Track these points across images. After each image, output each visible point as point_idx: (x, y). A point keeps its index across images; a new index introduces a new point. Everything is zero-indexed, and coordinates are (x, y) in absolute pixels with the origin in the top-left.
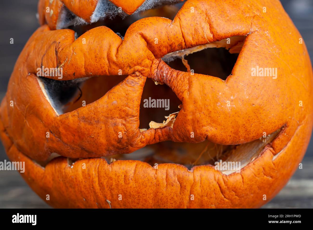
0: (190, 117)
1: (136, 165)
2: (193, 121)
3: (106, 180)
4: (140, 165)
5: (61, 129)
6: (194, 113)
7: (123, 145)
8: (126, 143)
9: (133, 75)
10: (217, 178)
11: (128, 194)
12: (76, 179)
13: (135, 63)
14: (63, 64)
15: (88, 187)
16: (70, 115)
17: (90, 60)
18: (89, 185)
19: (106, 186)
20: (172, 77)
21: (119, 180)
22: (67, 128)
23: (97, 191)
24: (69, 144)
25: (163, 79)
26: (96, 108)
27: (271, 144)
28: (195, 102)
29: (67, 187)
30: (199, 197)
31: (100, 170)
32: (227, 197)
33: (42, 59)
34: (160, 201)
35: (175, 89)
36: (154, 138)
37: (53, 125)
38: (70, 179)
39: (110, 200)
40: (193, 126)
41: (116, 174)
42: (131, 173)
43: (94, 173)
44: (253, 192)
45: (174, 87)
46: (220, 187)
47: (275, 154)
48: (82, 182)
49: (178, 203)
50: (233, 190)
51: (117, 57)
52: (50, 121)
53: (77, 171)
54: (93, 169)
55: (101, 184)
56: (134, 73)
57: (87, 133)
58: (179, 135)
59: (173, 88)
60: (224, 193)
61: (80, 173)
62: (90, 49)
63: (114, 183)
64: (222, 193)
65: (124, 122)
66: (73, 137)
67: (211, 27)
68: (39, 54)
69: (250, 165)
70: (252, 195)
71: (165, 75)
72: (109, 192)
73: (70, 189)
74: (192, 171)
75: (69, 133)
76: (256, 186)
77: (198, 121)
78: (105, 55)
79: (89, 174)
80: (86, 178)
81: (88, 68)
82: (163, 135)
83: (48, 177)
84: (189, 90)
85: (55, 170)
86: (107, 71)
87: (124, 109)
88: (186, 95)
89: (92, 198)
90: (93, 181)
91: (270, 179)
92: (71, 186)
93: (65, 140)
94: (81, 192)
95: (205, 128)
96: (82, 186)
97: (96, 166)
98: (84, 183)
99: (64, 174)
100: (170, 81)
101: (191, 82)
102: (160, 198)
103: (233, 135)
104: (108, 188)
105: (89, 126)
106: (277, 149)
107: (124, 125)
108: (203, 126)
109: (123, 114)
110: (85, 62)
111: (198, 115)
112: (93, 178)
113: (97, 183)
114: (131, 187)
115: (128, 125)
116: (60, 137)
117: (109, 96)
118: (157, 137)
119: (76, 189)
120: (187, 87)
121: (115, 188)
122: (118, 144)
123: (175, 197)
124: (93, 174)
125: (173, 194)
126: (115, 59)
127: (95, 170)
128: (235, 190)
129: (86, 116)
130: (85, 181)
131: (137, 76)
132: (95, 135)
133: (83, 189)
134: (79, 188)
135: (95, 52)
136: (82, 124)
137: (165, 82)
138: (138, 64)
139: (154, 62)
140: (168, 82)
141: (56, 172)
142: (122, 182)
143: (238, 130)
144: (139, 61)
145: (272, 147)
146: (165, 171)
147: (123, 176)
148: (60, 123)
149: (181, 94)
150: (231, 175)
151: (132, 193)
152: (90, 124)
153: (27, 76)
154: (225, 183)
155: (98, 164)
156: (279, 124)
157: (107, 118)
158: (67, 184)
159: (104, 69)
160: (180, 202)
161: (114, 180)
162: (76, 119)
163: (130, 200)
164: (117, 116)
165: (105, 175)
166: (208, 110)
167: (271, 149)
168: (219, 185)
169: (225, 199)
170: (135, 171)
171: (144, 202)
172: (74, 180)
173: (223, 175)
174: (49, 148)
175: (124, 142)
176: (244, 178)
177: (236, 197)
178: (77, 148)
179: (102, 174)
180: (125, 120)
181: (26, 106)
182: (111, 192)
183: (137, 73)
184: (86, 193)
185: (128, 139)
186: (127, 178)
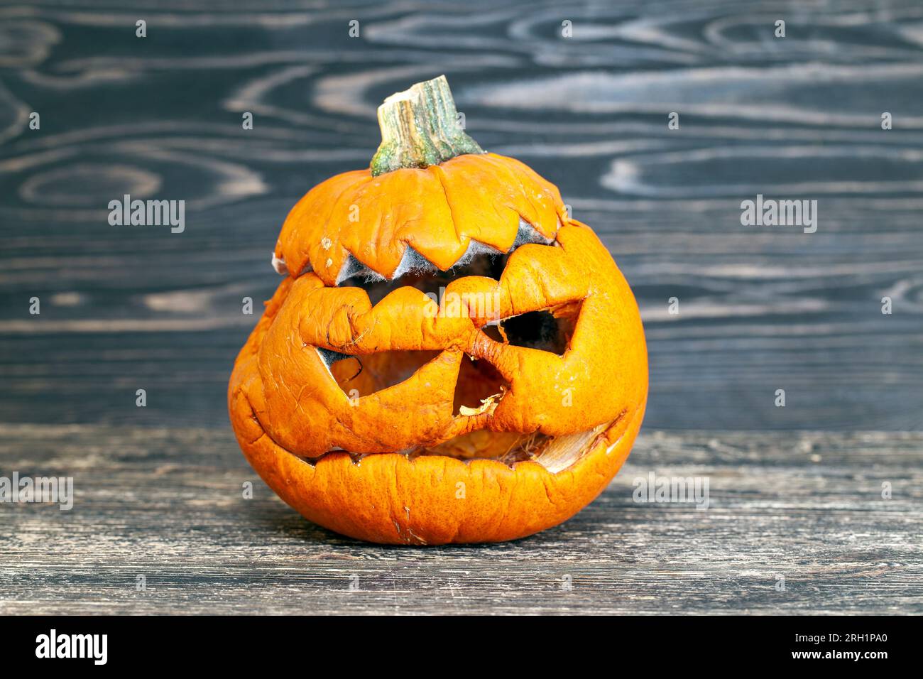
0: (520, 403)
1: (445, 463)
2: (524, 408)
3: (408, 482)
4: (451, 463)
5: (355, 418)
6: (525, 398)
7: (431, 437)
8: (436, 434)
9: (450, 350)
10: (543, 478)
11: (435, 499)
12: (365, 480)
13: (455, 335)
14: (362, 336)
15: (381, 490)
16: (368, 399)
17: (400, 331)
18: (383, 489)
19: (406, 490)
20: (495, 351)
21: (425, 482)
22: (363, 416)
23: (393, 496)
24: (362, 436)
25: (483, 353)
26: (404, 391)
27: (606, 433)
28: (528, 385)
29: (350, 491)
30: (521, 502)
31: (398, 469)
32: (553, 501)
33: (328, 327)
34: (473, 508)
35: (501, 366)
36: (467, 428)
37: (344, 412)
38: (357, 480)
39: (410, 508)
40: (523, 414)
41: (421, 474)
42: (439, 473)
43: (390, 473)
44: (581, 494)
45: (500, 365)
46: (547, 489)
47: (608, 446)
48: (373, 484)
49: (495, 509)
50: (561, 493)
51: (434, 329)
52: (340, 408)
53: (367, 471)
54: (389, 469)
55: (399, 487)
56: (451, 347)
57: (388, 422)
58: (502, 425)
59: (498, 365)
60: (551, 496)
61: (371, 472)
62: (399, 318)
63: (418, 486)
64: (548, 496)
65: (436, 409)
66: (369, 428)
67: (544, 290)
68: (321, 320)
69: (581, 460)
70: (580, 498)
71: (485, 348)
72: (409, 497)
73: (355, 494)
74: (513, 469)
75: (365, 423)
76: (586, 487)
77: (530, 408)
78: (419, 325)
79: (382, 474)
80: (379, 480)
81: (396, 341)
82: (478, 424)
83: (321, 477)
84: (520, 369)
85: (333, 469)
86: (419, 346)
87: (438, 392)
88: (516, 376)
89: (385, 504)
90: (388, 483)
91: (601, 477)
92: (356, 490)
93: (357, 431)
94: (370, 497)
95: (538, 417)
96: (373, 490)
97: (393, 464)
98: (375, 485)
99: (347, 474)
100: (493, 357)
101: (523, 359)
102: (474, 504)
103: (570, 424)
104: (409, 492)
105: (392, 414)
106: (613, 439)
107: (436, 412)
108: (536, 414)
109: (436, 399)
110: (392, 333)
111: (530, 400)
112: (389, 480)
113: (394, 485)
114: (439, 491)
115: (440, 412)
116: (351, 428)
117: (421, 376)
118: (470, 427)
119: (364, 494)
120: (517, 366)
121: (419, 492)
122: (424, 436)
123: (492, 503)
124: (389, 475)
125: (490, 499)
126: (431, 330)
127: (392, 470)
128: (563, 492)
129: (390, 402)
130: (377, 484)
131: (454, 351)
132: (399, 424)
133: (373, 494)
134: (369, 493)
135: (407, 321)
136: (385, 412)
137: (486, 358)
138: (459, 336)
139: (473, 332)
140: (491, 358)
141: (333, 472)
142: (428, 484)
143: (576, 418)
144: (460, 333)
145: (607, 437)
146: (481, 470)
147: (430, 477)
148: (353, 409)
149: (509, 374)
150: (559, 473)
151: (440, 498)
152: (395, 410)
153: (303, 348)
154: (552, 483)
155: (395, 463)
156: (619, 410)
157: (417, 403)
158: (351, 486)
159: (415, 344)
160: (498, 509)
161: (418, 482)
162: (377, 404)
163: (436, 507)
164: (430, 401)
165: (406, 476)
166: (543, 394)
167: (606, 439)
168: (546, 486)
169: (551, 504)
170: (445, 470)
171: (454, 509)
172: (363, 482)
173: (550, 474)
174: (333, 442)
175: (432, 433)
176: (575, 477)
177: (564, 501)
178: (370, 441)
179: (402, 474)
180: (438, 406)
181: (301, 386)
182: (412, 498)
183: (454, 347)
184: (378, 498)
185: (439, 430)
186: (435, 479)
